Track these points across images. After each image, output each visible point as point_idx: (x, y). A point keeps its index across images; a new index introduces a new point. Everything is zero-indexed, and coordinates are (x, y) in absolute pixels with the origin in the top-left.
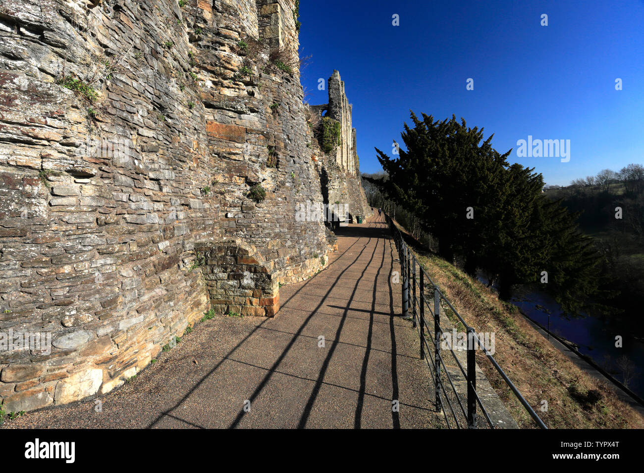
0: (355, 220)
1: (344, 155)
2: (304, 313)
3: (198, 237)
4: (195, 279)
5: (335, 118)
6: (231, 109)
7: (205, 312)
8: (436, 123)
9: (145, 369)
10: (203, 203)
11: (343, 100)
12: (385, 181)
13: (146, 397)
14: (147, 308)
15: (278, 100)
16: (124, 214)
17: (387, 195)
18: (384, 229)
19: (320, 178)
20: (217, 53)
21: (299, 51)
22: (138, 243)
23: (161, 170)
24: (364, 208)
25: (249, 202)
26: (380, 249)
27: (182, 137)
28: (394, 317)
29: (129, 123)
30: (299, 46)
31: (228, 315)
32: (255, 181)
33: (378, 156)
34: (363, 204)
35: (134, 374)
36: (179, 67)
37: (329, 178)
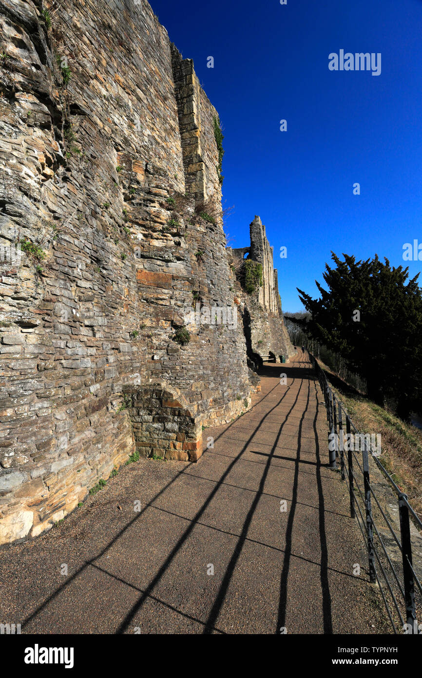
0: (278, 360)
1: (266, 297)
2: (227, 459)
3: (126, 379)
4: (122, 421)
5: (257, 260)
6: (159, 258)
7: (130, 454)
8: (358, 263)
9: (72, 512)
10: (132, 347)
11: (264, 242)
12: (307, 320)
13: (72, 542)
14: (77, 450)
15: (202, 248)
16: (62, 360)
17: (310, 334)
18: (309, 369)
19: (242, 319)
20: (147, 209)
21: (222, 202)
22: (72, 387)
23: (95, 317)
24: (287, 347)
25: (175, 345)
26: (304, 391)
27: (115, 286)
28: (321, 468)
29: (69, 277)
30: (222, 197)
31: (152, 458)
32: (180, 325)
33: (300, 297)
34: (286, 343)
35: (62, 518)
36: (114, 223)
37: (252, 318)
